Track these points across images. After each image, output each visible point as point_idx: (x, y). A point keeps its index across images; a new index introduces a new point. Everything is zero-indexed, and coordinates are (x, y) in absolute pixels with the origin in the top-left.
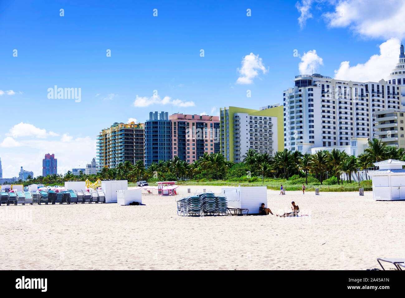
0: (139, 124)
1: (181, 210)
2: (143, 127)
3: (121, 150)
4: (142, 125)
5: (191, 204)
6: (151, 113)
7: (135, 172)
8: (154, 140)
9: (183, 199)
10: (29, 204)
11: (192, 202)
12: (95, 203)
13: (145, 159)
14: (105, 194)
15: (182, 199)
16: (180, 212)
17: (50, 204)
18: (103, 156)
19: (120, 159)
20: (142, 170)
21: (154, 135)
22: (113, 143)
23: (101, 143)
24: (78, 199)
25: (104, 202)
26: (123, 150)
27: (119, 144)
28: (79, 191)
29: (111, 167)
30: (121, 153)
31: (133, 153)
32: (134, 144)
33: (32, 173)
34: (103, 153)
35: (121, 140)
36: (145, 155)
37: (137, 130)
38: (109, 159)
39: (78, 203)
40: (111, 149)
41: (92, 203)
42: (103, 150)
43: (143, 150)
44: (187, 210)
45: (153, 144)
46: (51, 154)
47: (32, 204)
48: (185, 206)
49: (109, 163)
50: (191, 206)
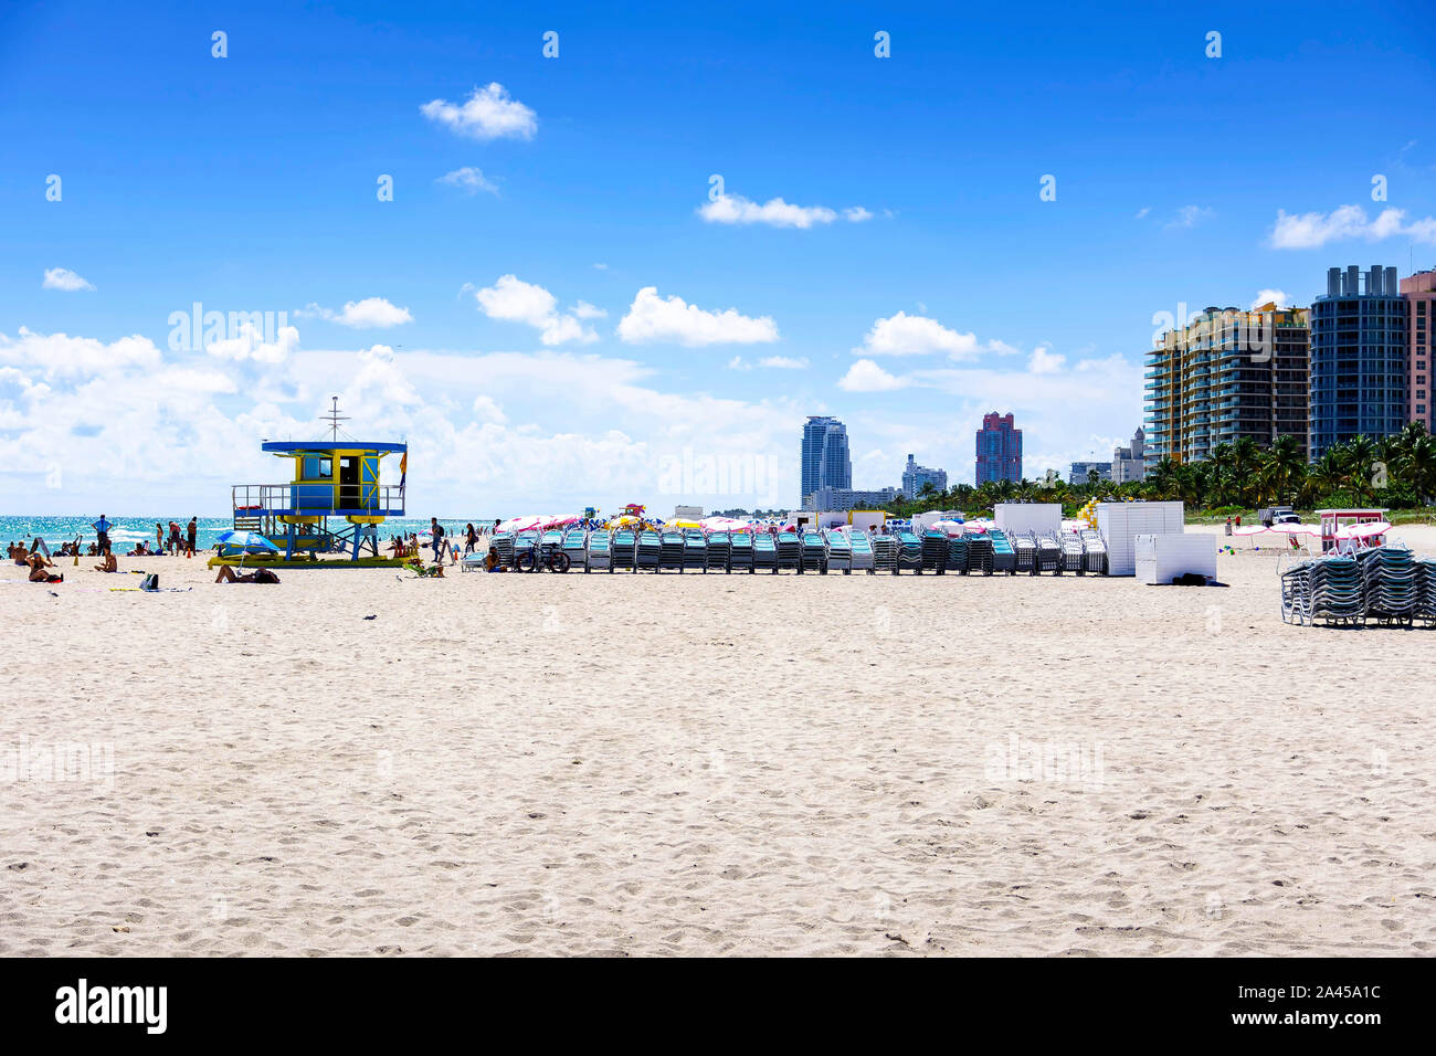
0: (1294, 311)
1: (1294, 606)
2: (1306, 321)
3: (1228, 399)
4: (1301, 314)
5: (1323, 584)
6: (1334, 273)
7: (1271, 477)
8: (1344, 366)
9: (1301, 566)
10: (864, 572)
11: (1327, 577)
12: (1074, 573)
13: (1310, 432)
14: (1106, 547)
15: (1297, 567)
16: (1290, 611)
17: (930, 572)
18: (1166, 422)
19: (1223, 431)
20: (1296, 469)
21: (1344, 348)
22: (1200, 378)
23: (1161, 377)
24: (1016, 560)
25: (1104, 572)
26: (1234, 400)
27: (1222, 380)
28: (1023, 536)
29: (1191, 459)
30: (1228, 412)
31: (1269, 411)
32: (1275, 379)
33: (942, 476)
34: (1166, 411)
35: (1229, 368)
36: (1310, 418)
37: (1283, 331)
38: (1187, 431)
39: (1017, 573)
40: (1192, 399)
41: (1064, 573)
42: (1167, 399)
43: (1304, 401)
44: (1312, 605)
45: (1341, 380)
46: (1002, 416)
47: (871, 571)
48: (1305, 590)
49: (1186, 443)
50: (1324, 593)
